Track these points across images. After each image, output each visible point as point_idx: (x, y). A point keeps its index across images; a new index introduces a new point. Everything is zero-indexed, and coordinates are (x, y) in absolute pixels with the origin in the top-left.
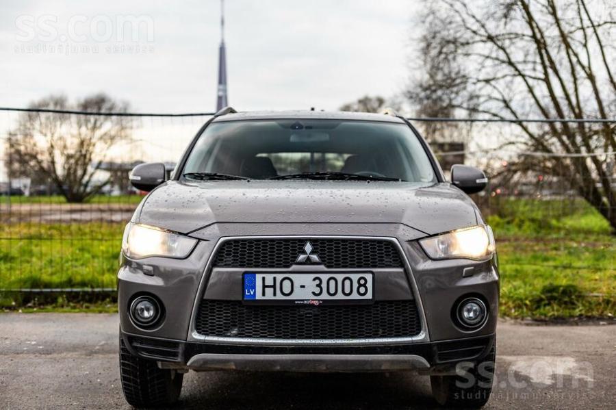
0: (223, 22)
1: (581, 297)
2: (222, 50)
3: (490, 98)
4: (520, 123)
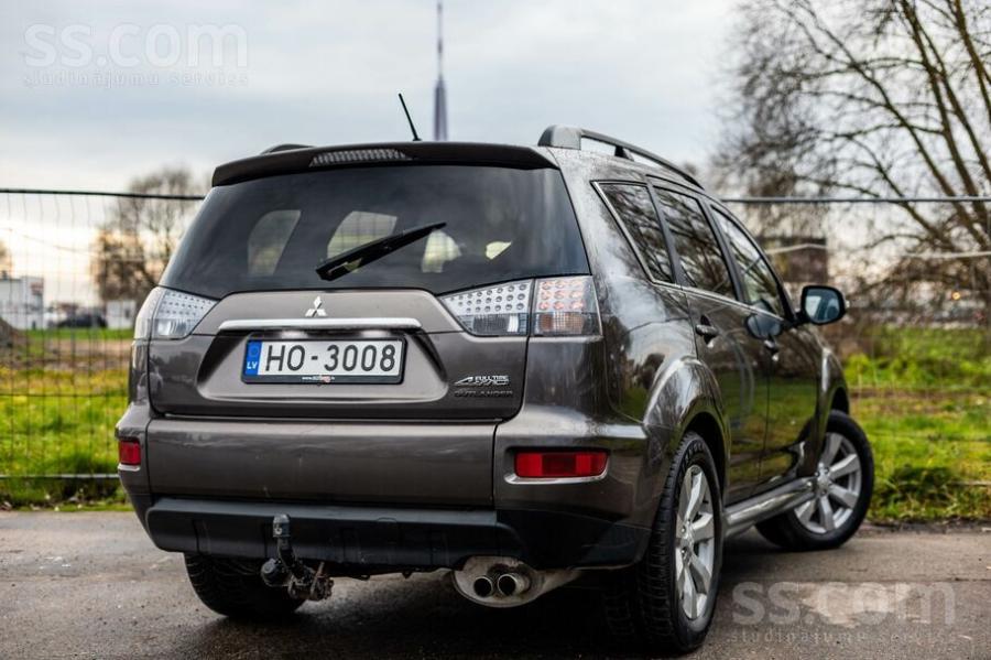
0: (440, 48)
1: (956, 486)
2: (440, 92)
3: (856, 163)
4: (904, 204)
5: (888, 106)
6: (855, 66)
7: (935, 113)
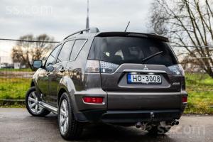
0: (88, 10)
2: (88, 20)
3: (175, 38)
4: (186, 47)
5: (182, 26)
6: (176, 17)
7: (192, 28)
